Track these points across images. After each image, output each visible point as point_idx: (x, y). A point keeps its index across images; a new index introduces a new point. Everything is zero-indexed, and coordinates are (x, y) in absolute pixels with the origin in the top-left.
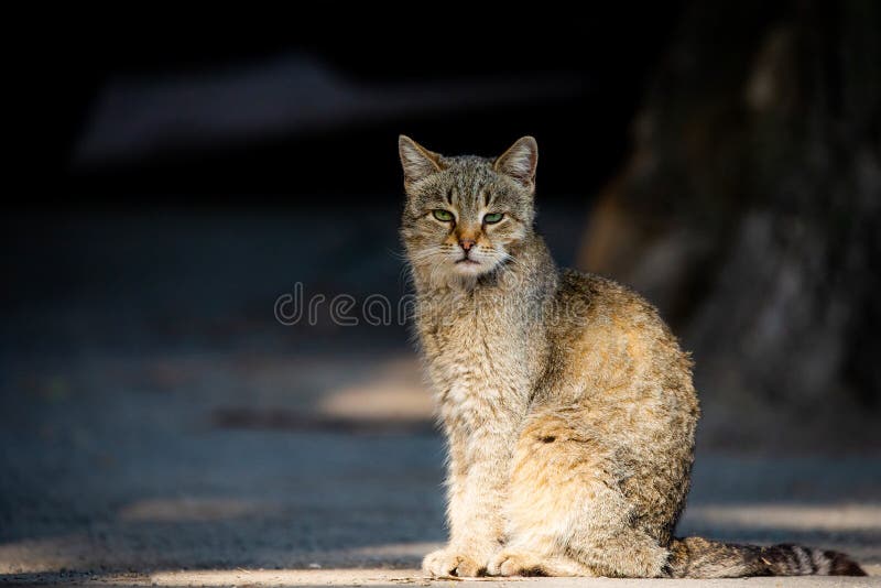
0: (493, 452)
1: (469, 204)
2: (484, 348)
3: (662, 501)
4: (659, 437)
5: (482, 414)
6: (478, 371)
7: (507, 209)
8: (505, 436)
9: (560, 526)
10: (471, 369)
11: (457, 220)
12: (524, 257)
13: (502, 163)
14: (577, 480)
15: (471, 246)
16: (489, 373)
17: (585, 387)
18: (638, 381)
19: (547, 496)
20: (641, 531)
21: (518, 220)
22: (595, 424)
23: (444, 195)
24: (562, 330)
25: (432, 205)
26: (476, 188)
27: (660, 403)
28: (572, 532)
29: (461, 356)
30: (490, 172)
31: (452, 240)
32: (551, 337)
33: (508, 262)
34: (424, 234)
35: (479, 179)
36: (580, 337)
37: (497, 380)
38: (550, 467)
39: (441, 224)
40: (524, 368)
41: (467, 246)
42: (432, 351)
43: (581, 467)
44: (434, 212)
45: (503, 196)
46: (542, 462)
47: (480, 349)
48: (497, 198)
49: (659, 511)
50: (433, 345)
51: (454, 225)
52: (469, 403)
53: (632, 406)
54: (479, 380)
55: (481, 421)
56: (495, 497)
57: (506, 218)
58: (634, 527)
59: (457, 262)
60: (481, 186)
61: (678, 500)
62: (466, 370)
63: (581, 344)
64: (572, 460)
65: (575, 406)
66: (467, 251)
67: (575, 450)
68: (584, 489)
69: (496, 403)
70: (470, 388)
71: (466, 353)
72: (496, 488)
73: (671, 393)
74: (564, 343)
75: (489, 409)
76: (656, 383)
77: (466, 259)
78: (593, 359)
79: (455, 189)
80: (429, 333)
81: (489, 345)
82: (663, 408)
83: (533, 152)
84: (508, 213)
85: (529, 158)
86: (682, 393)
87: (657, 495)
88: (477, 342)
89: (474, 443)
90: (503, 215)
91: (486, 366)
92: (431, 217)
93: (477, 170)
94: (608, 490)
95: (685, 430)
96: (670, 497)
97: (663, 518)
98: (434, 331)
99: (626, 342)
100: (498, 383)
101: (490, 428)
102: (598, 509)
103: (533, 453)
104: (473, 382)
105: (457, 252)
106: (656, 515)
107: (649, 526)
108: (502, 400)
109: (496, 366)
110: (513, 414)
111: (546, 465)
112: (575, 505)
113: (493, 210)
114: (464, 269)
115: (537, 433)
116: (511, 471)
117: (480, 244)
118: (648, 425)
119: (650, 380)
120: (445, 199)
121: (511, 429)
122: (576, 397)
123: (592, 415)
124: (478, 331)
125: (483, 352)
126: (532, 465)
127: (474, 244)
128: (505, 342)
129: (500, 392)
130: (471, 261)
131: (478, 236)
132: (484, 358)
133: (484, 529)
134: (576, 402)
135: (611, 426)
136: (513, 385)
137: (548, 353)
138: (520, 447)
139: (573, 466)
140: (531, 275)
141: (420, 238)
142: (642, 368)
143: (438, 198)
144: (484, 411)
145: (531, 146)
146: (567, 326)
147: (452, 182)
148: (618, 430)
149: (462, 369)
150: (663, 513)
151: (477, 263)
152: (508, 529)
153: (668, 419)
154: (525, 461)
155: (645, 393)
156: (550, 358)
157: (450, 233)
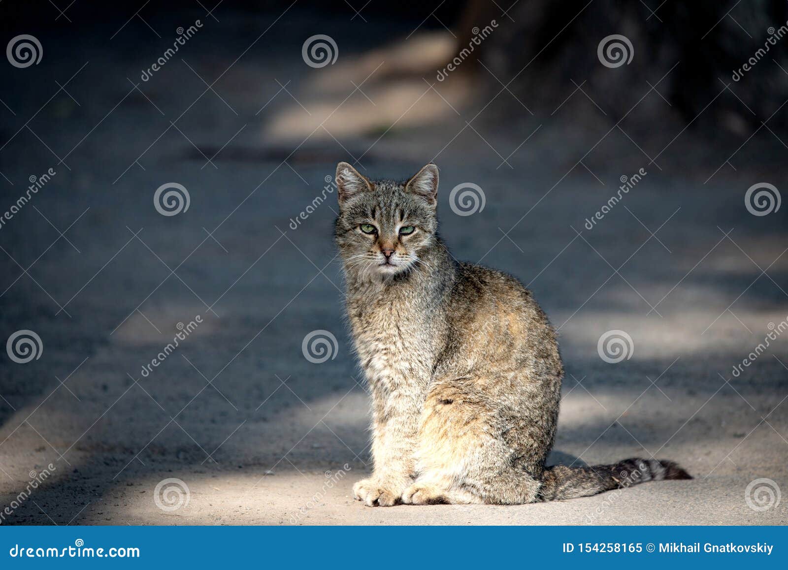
0: (405, 410)
1: (388, 220)
2: (397, 331)
3: (535, 445)
4: (533, 396)
5: (396, 380)
6: (393, 348)
7: (417, 223)
8: (414, 398)
9: (457, 468)
10: (388, 346)
11: (379, 232)
12: (428, 259)
13: (411, 185)
14: (470, 434)
15: (391, 253)
16: (401, 350)
17: (476, 360)
18: (516, 354)
19: (447, 445)
20: (519, 469)
21: (425, 231)
22: (483, 389)
23: (369, 213)
24: (457, 314)
25: (359, 220)
26: (393, 207)
27: (534, 370)
28: (467, 472)
29: (380, 336)
30: (403, 194)
31: (375, 249)
32: (450, 320)
33: (417, 264)
34: (354, 243)
35: (395, 200)
36: (472, 320)
37: (407, 355)
38: (448, 423)
39: (367, 236)
40: (429, 346)
41: (388, 254)
42: (357, 330)
43: (472, 424)
44: (361, 225)
45: (414, 213)
46: (443, 420)
47: (394, 331)
48: (409, 215)
49: (533, 452)
50: (358, 325)
51: (377, 237)
52: (386, 372)
53: (512, 374)
54: (394, 354)
55: (396, 386)
56: (407, 443)
57: (417, 231)
58: (514, 466)
59: (380, 265)
60: (397, 205)
61: (548, 443)
62: (384, 347)
63: (473, 326)
64: (466, 418)
65: (468, 376)
66: (388, 258)
67: (468, 410)
68: (475, 441)
69: (407, 372)
70: (387, 360)
71: (384, 334)
72: (408, 437)
73: (542, 361)
74: (459, 324)
75: (401, 377)
76: (531, 355)
77: (387, 263)
78: (482, 338)
79: (377, 208)
80: (356, 316)
81: (401, 328)
82: (536, 374)
83: (435, 176)
84: (418, 226)
85: (433, 181)
86: (550, 361)
87: (531, 441)
88: (391, 326)
89: (390, 402)
90: (414, 228)
91: (399, 344)
92: (358, 231)
93: (394, 193)
94: (493, 440)
95: (553, 389)
96: (542, 442)
97: (536, 458)
98: (360, 315)
99: (507, 323)
100: (409, 357)
101: (402, 392)
102: (486, 456)
103: (436, 412)
104: (390, 356)
105: (380, 258)
106: (531, 456)
107: (526, 465)
108: (411, 370)
109: (407, 344)
110: (420, 380)
111: (446, 421)
112: (468, 452)
113: (407, 224)
114: (385, 270)
115: (439, 397)
116: (420, 426)
117: (398, 252)
118: (524, 388)
119: (526, 352)
120: (370, 215)
121: (419, 392)
122: (469, 368)
123: (481, 382)
124: (393, 317)
125: (396, 333)
126: (435, 422)
127: (393, 252)
128: (413, 326)
129: (410, 364)
130: (391, 265)
131: (396, 245)
132: (397, 338)
133: (399, 468)
134: (469, 372)
135: (496, 390)
136: (420, 359)
137: (447, 332)
138: (426, 407)
139: (467, 423)
140: (434, 273)
141: (350, 245)
142: (520, 343)
143: (365, 215)
144: (398, 378)
145: (433, 171)
146: (462, 311)
147: (375, 203)
148: (502, 393)
149: (381, 346)
150: (536, 454)
151: (395, 265)
152: (417, 468)
153: (540, 382)
154: (430, 417)
155: (522, 363)
156: (449, 337)
157: (374, 243)
